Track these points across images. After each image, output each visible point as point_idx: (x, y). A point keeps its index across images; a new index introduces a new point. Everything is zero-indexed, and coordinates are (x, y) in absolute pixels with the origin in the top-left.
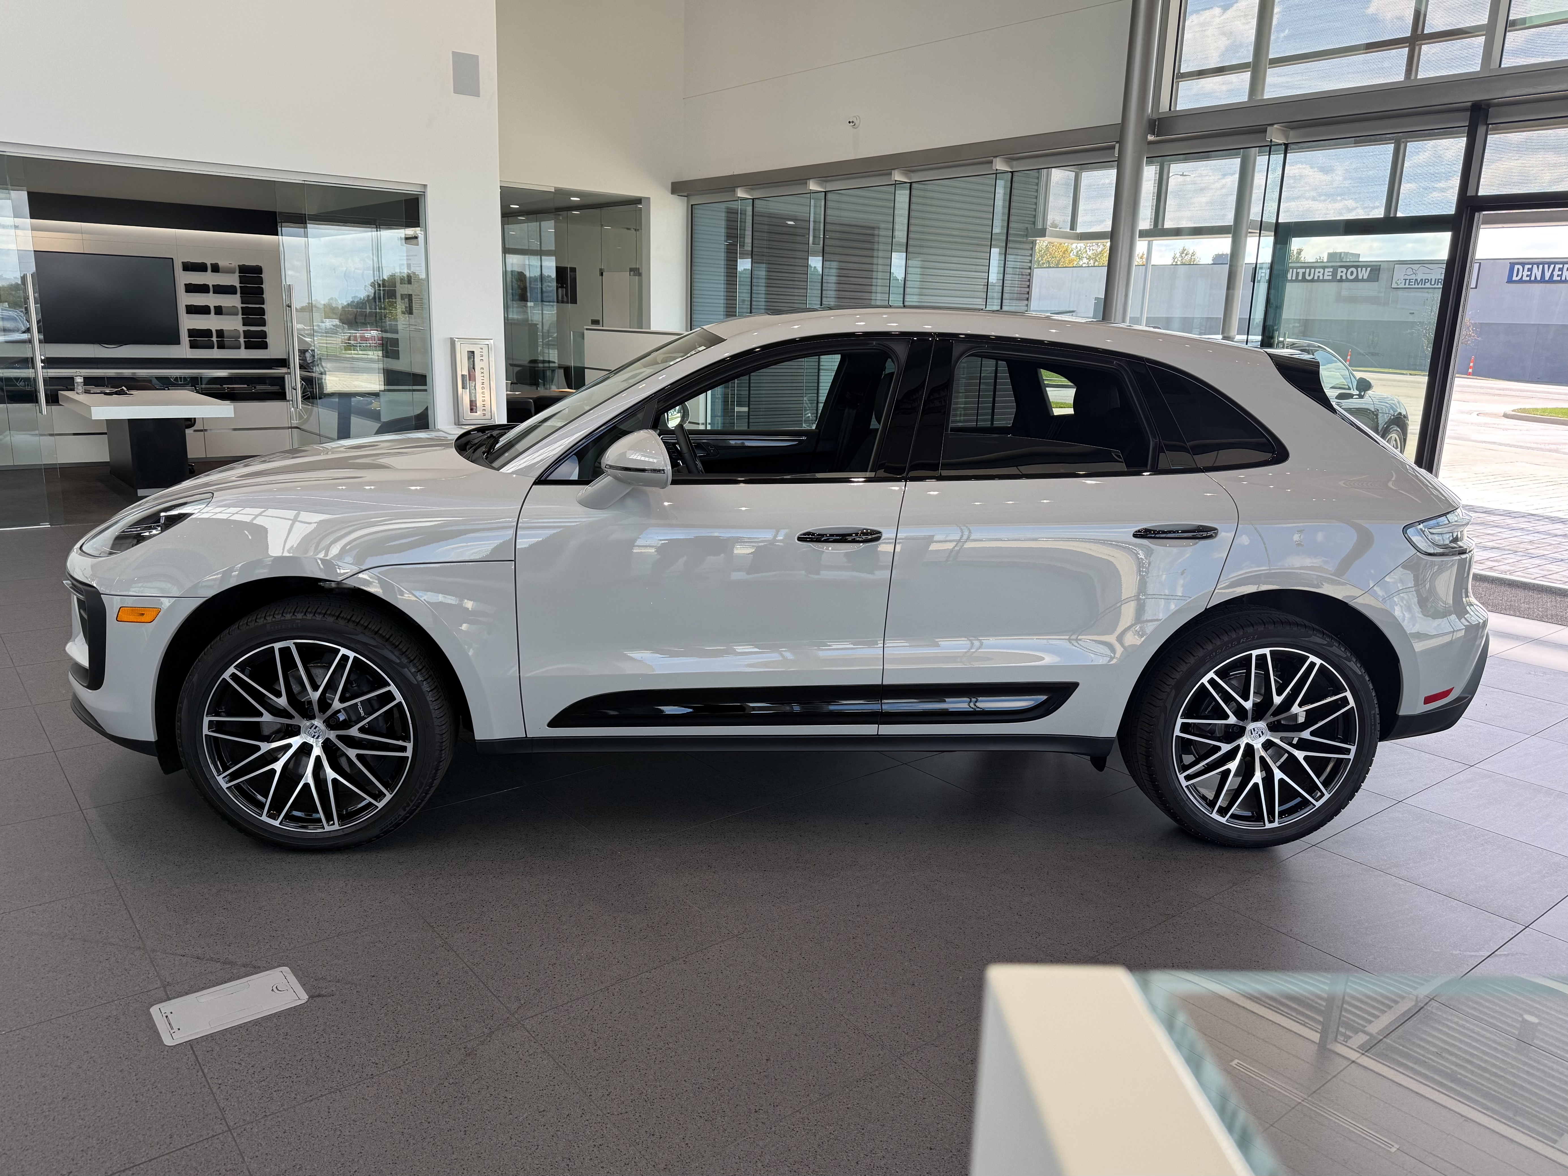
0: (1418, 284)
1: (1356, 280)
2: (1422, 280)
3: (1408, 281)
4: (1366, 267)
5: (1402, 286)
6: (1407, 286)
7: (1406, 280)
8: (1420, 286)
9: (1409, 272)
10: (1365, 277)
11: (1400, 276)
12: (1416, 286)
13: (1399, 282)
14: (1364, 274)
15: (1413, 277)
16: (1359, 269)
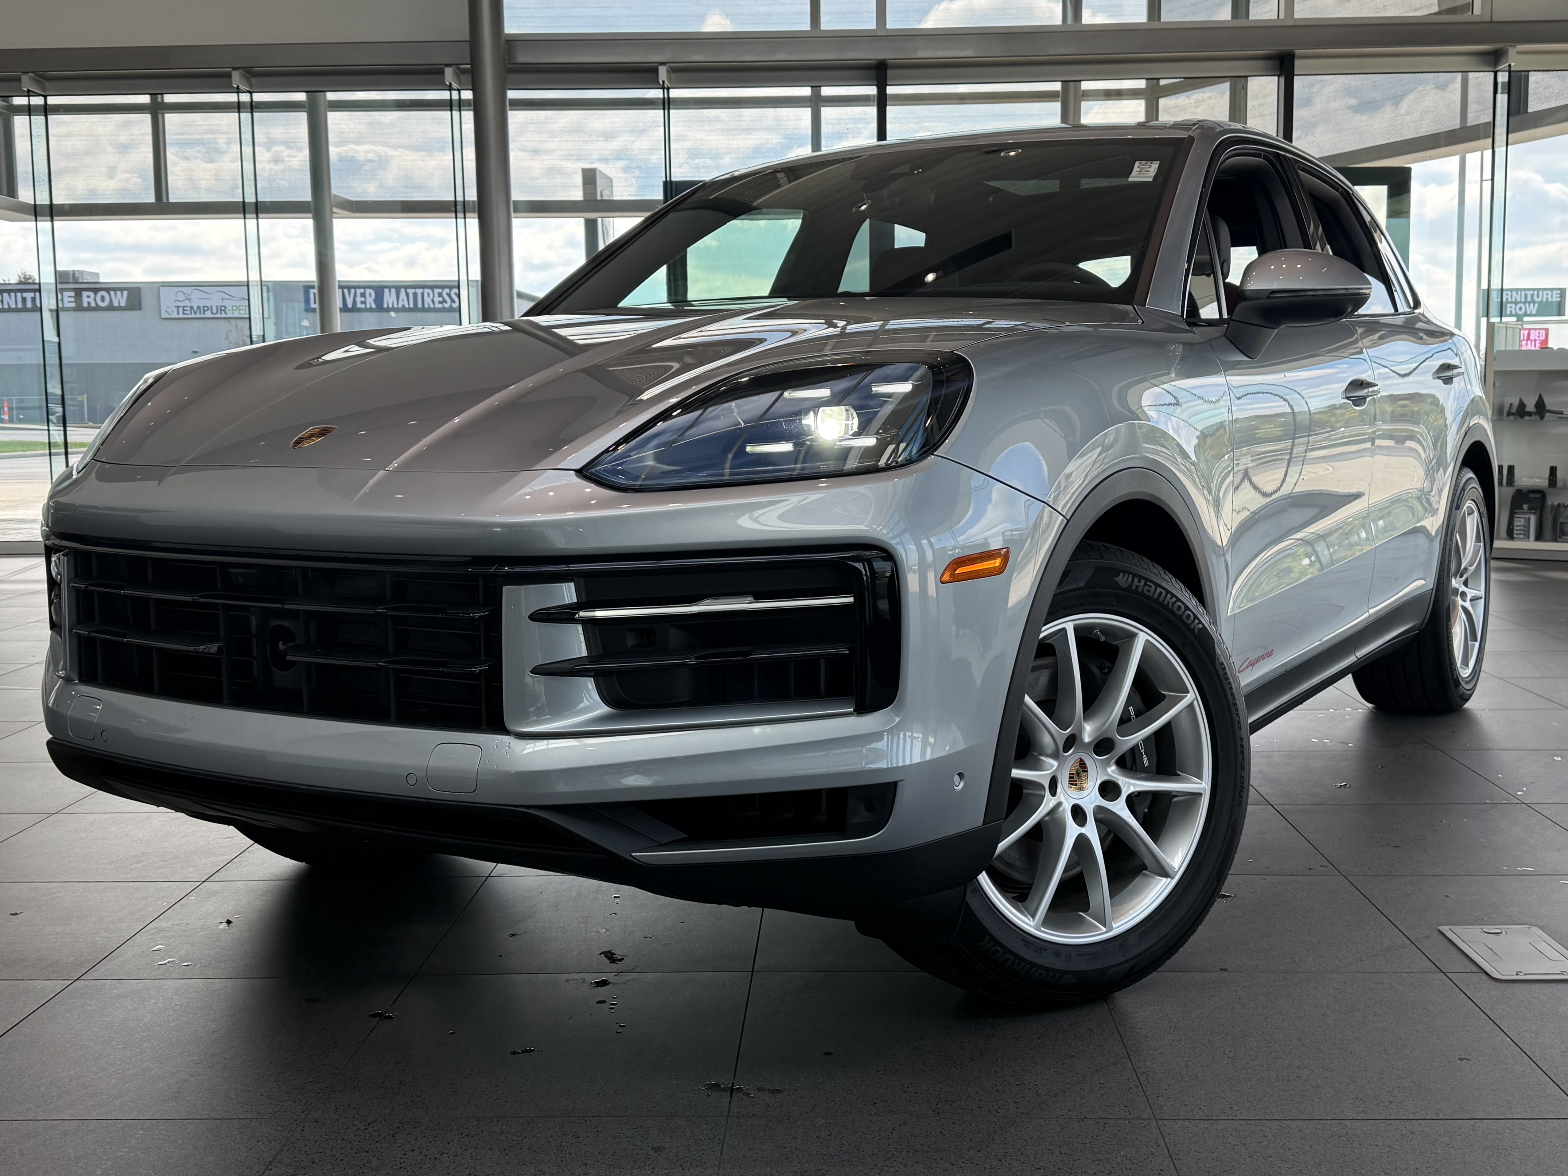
0: (195, 313)
1: (111, 308)
2: (199, 307)
3: (181, 309)
4: (122, 290)
5: (175, 315)
6: (181, 316)
7: (178, 307)
8: (198, 316)
9: (181, 297)
10: (123, 304)
11: (169, 304)
12: (193, 316)
13: (170, 310)
14: (120, 299)
15: (187, 303)
16: (112, 293)
